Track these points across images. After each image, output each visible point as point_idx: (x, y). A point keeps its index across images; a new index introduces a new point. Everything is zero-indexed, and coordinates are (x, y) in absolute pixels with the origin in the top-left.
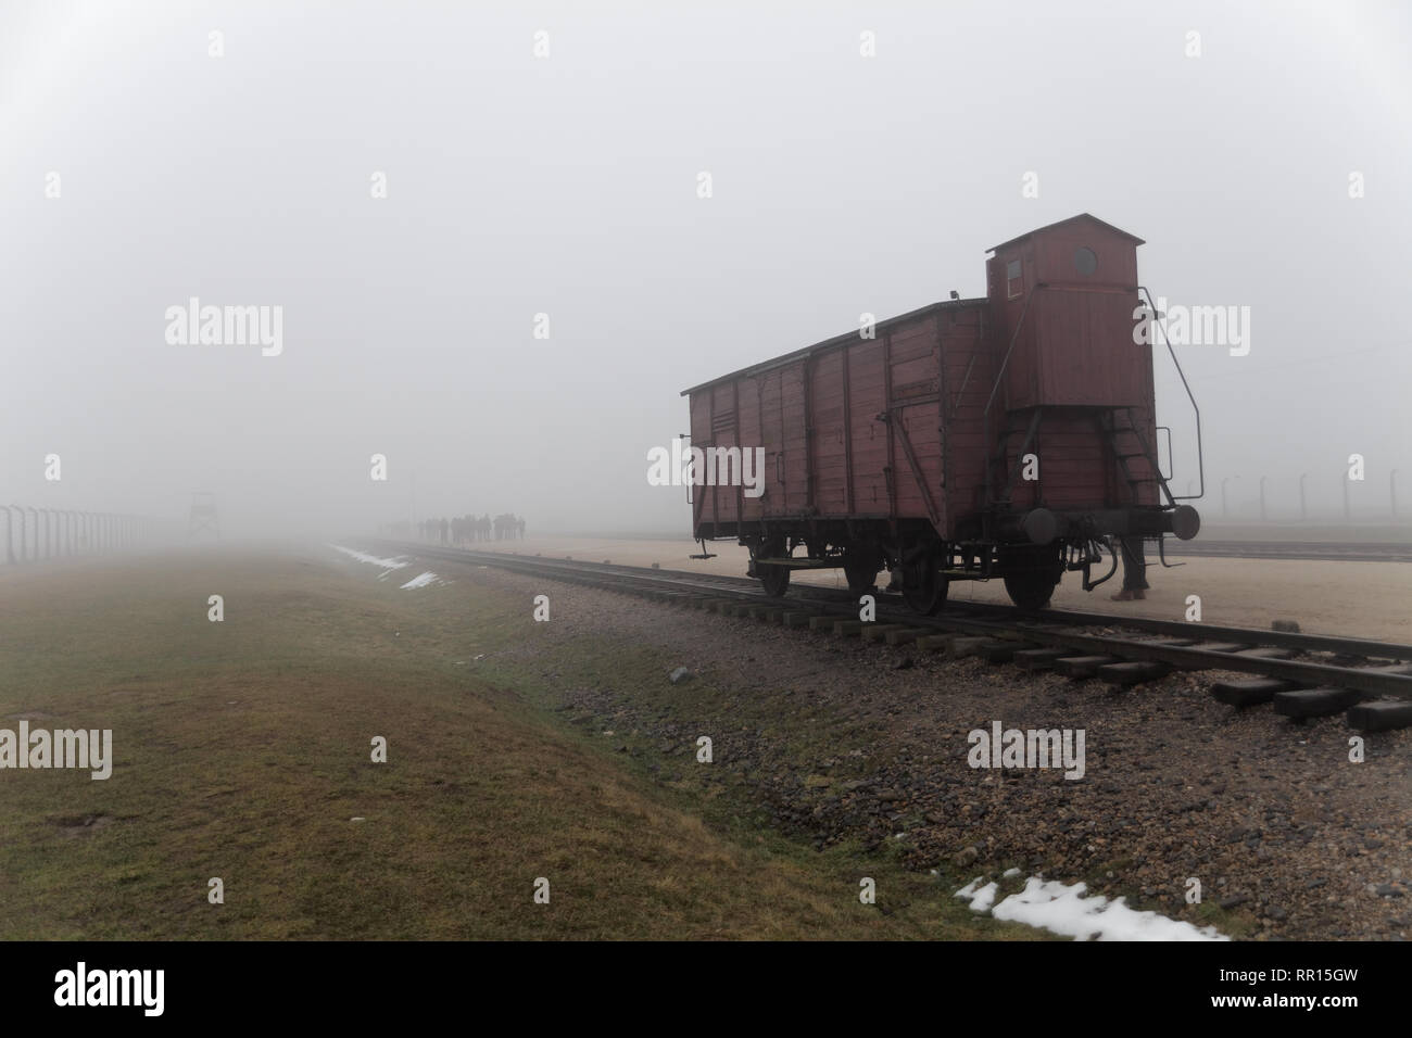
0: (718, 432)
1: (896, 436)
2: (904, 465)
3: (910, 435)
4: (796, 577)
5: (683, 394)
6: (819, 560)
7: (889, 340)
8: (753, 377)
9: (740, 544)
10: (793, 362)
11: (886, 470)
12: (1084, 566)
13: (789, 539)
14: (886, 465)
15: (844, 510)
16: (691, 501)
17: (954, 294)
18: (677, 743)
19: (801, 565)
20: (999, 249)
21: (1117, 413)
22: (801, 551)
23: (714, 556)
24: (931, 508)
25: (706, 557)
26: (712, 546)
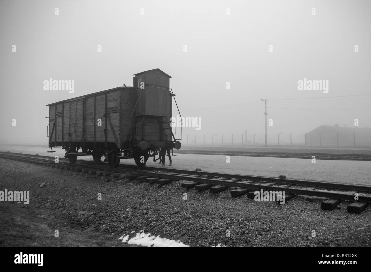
0: (57, 117)
1: (108, 121)
2: (109, 129)
3: (111, 121)
4: (79, 158)
5: (47, 106)
6: (85, 153)
7: (107, 95)
8: (68, 102)
9: (63, 149)
10: (80, 99)
11: (104, 130)
12: (154, 156)
13: (77, 147)
14: (105, 128)
15: (93, 140)
16: (48, 136)
17: (124, 85)
18: (41, 204)
19: (80, 154)
20: (136, 75)
21: (163, 118)
22: (80, 151)
23: (55, 152)
24: (116, 140)
25: (52, 152)
26: (54, 149)
